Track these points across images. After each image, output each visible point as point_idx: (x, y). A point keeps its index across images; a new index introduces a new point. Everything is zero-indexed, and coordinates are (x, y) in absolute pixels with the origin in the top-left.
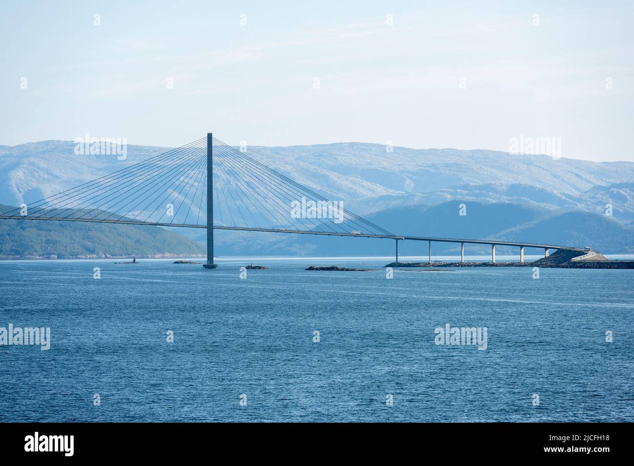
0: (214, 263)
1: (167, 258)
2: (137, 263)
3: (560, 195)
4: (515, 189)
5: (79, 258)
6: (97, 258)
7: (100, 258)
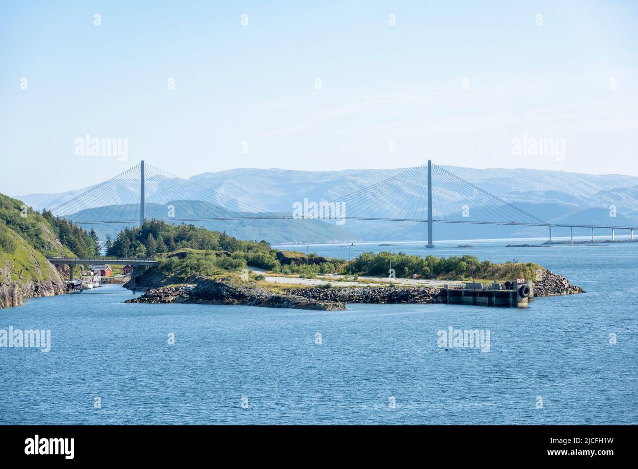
0: (433, 244)
1: (336, 243)
2: (354, 246)
3: (578, 197)
4: (549, 193)
5: (282, 245)
6: (293, 244)
7: (295, 244)
